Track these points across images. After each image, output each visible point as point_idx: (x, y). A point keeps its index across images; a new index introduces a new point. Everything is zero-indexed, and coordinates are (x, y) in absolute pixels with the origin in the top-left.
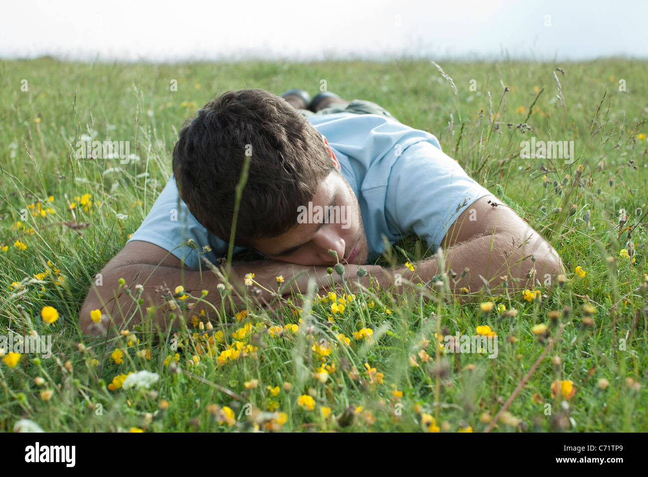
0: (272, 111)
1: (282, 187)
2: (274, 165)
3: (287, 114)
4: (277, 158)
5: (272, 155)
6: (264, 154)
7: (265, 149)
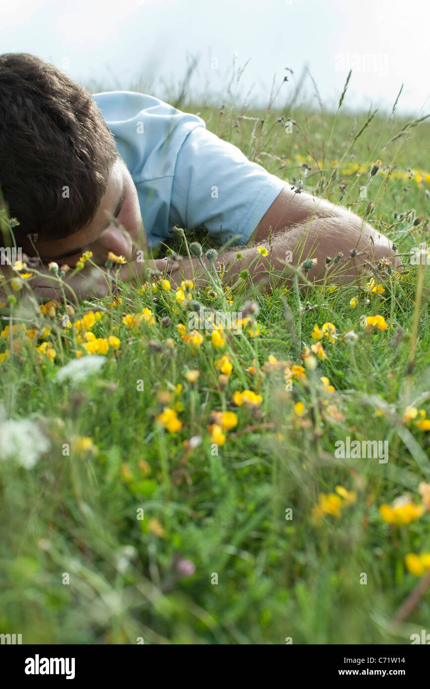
0: (52, 83)
1: (75, 179)
2: (63, 151)
3: (69, 86)
4: (66, 142)
5: (60, 138)
6: (51, 137)
7: (52, 131)
